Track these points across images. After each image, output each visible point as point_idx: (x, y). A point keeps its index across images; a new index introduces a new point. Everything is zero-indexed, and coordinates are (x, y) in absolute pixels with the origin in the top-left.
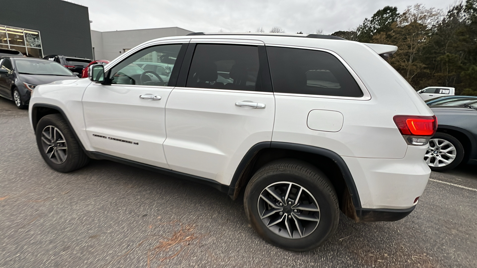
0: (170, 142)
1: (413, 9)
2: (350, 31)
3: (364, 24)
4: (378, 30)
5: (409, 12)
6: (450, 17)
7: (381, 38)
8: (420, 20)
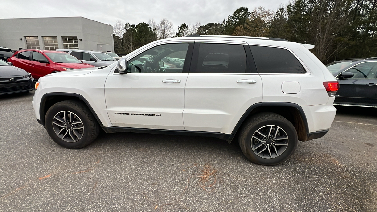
0: (187, 111)
1: (258, 10)
2: (218, 23)
3: (228, 19)
4: (237, 23)
5: (256, 12)
6: (277, 16)
7: (240, 29)
8: (263, 17)
